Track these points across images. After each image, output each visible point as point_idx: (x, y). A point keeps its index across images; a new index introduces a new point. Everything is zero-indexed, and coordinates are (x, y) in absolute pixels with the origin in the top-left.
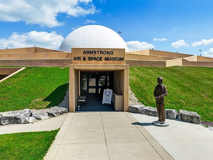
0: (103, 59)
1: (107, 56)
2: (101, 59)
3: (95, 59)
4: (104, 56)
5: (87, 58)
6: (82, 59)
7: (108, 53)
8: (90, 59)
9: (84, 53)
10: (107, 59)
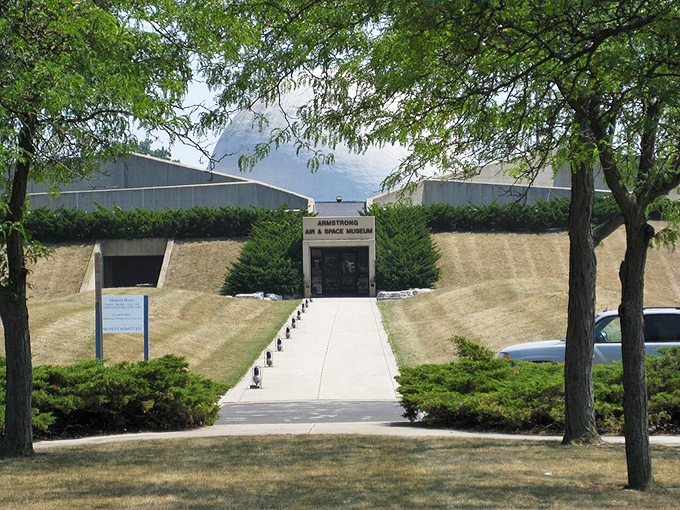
0: (345, 231)
1: (349, 227)
2: (341, 231)
3: (334, 231)
4: (345, 228)
5: (323, 231)
6: (316, 231)
7: (351, 223)
8: (327, 231)
9: (319, 223)
10: (349, 231)
